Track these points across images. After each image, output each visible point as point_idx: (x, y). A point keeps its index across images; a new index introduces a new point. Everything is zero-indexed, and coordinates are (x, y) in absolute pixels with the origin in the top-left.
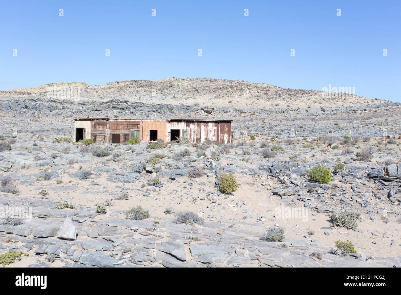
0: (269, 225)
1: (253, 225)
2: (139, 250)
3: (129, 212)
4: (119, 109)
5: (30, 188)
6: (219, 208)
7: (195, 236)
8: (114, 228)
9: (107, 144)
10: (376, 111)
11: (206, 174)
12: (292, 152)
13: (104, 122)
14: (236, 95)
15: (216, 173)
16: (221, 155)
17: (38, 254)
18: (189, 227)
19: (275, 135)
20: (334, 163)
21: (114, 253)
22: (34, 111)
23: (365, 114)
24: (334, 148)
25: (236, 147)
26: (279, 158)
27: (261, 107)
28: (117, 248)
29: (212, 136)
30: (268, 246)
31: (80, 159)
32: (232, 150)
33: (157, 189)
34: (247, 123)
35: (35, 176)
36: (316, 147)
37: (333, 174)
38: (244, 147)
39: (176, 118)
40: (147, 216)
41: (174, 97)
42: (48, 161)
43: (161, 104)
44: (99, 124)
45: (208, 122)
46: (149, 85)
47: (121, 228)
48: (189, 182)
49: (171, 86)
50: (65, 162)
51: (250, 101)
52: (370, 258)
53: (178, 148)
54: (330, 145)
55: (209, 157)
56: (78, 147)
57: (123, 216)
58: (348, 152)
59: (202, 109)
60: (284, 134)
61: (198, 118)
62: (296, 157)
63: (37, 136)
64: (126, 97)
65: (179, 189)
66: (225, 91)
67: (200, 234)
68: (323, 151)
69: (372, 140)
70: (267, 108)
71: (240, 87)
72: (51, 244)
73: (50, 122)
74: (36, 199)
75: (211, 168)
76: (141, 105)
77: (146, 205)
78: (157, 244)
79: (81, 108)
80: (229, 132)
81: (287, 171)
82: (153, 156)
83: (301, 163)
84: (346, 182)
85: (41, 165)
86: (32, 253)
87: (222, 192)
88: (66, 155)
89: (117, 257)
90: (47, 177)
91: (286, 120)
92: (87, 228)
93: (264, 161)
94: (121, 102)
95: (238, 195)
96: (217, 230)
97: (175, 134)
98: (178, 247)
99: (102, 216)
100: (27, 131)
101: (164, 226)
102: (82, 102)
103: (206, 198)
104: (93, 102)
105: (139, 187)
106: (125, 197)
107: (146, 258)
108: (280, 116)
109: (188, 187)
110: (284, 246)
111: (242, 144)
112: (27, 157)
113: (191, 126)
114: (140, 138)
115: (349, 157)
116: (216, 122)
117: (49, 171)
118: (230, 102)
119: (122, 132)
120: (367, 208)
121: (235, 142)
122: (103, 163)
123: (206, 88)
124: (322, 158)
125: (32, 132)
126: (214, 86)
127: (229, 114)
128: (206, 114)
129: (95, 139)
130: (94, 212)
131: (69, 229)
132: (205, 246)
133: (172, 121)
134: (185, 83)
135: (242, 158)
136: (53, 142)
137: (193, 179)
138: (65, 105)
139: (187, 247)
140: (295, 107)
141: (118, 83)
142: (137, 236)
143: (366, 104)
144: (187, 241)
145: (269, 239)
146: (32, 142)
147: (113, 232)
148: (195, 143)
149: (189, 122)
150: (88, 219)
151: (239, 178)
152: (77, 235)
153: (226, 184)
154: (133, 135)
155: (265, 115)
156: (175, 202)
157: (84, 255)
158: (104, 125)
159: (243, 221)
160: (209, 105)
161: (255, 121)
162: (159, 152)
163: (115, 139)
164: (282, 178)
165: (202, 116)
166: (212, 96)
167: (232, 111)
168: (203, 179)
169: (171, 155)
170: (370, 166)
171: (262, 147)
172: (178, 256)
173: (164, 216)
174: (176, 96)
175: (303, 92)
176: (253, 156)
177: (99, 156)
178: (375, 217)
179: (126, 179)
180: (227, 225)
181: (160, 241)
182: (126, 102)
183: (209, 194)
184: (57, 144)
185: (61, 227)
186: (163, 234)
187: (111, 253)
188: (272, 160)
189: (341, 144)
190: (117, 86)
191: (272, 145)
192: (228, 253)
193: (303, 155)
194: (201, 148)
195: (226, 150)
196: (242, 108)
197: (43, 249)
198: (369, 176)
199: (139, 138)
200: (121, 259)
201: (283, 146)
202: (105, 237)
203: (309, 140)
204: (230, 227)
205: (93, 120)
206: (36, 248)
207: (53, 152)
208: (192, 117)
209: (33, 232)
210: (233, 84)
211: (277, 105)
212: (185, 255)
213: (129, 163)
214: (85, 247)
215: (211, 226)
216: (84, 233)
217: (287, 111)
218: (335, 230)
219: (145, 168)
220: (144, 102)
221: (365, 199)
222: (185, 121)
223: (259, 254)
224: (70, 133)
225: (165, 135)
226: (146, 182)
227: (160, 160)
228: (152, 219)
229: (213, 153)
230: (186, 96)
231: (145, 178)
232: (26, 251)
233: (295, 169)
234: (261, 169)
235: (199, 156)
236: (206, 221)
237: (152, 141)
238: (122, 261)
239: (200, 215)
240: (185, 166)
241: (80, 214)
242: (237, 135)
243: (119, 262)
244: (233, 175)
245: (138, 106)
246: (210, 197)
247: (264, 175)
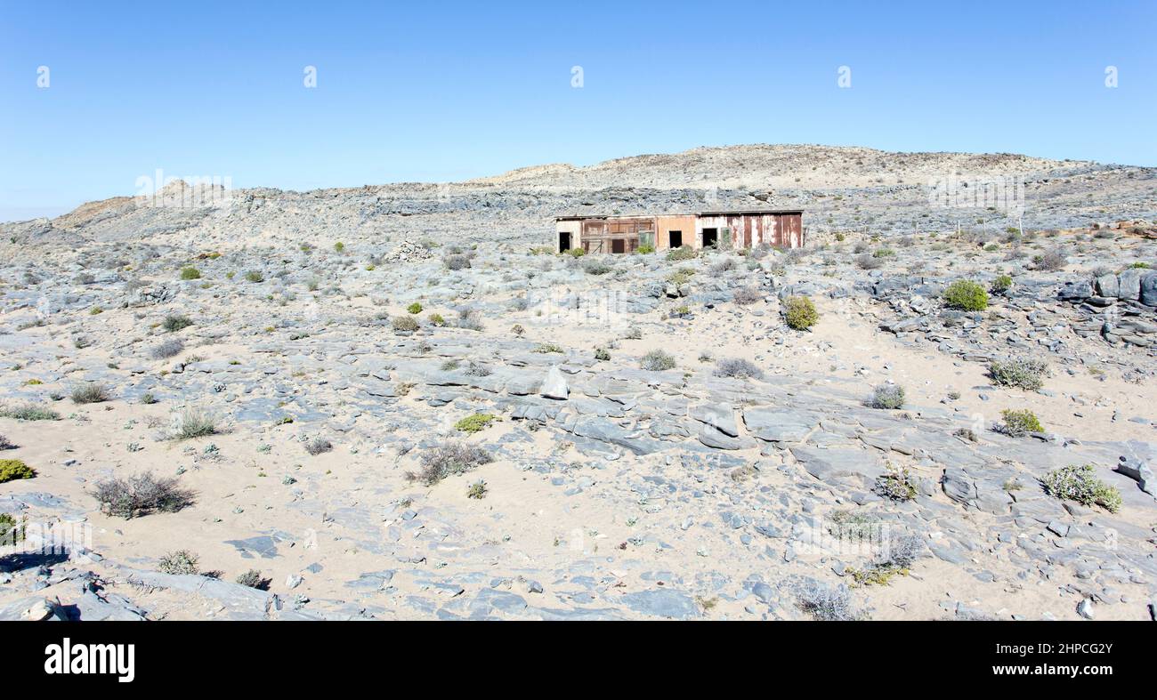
0: (877, 381)
1: (848, 381)
2: (662, 418)
3: (644, 359)
4: (620, 200)
5: (498, 322)
6: (788, 352)
7: (750, 398)
8: (623, 383)
9: (605, 255)
10: (1068, 182)
11: (764, 298)
12: (911, 258)
13: (597, 223)
14: (808, 168)
15: (780, 296)
16: (786, 267)
17: (514, 418)
18: (741, 382)
19: (878, 231)
20: (993, 276)
21: (625, 420)
22: (498, 209)
23: (1049, 188)
24: (990, 249)
25: (812, 253)
26: (888, 270)
27: (852, 186)
28: (629, 414)
29: (769, 236)
30: (877, 416)
31: (567, 279)
32: (805, 259)
33: (686, 322)
34: (828, 213)
35: (505, 305)
36: (956, 248)
37: (990, 295)
38: (825, 252)
39: (710, 211)
40: (673, 365)
41: (705, 177)
42: (523, 282)
43: (685, 190)
44: (592, 225)
45: (763, 214)
46: (664, 160)
47: (634, 383)
48: (736, 311)
49: (700, 160)
50: (545, 282)
51: (832, 177)
52: (1072, 442)
53: (716, 258)
54: (981, 244)
55: (768, 270)
56: (563, 261)
57: (635, 365)
58: (1017, 256)
59: (752, 195)
60: (894, 229)
61: (746, 208)
62: (920, 266)
63: (504, 246)
64: (630, 183)
65: (721, 323)
66: (788, 164)
67: (758, 394)
68: (968, 256)
69: (1062, 233)
70: (862, 187)
71: (815, 156)
72: (532, 404)
73: (522, 225)
74: (508, 339)
75: (772, 288)
76: (654, 192)
77: (669, 347)
78: (690, 408)
79: (564, 202)
80: (798, 229)
81: (904, 291)
82: (677, 271)
83: (930, 278)
84: (1016, 308)
85: (512, 289)
86: (506, 417)
87: (792, 326)
88: (546, 273)
89: (630, 427)
90: (522, 306)
91: (897, 204)
92: (582, 382)
93: (863, 276)
94: (624, 190)
95: (819, 330)
96: (786, 388)
97: (709, 236)
98: (723, 414)
99: (604, 364)
100: (491, 240)
101: (699, 380)
102: (565, 193)
103: (765, 337)
104: (582, 193)
105: (658, 320)
106: (636, 336)
107: (674, 430)
108: (887, 199)
109: (735, 319)
110: (906, 416)
111: (822, 248)
112: (493, 277)
113: (735, 221)
114: (656, 244)
115: (1019, 264)
116: (776, 214)
117: (525, 297)
118: (798, 180)
119: (627, 236)
120: (1061, 353)
121: (810, 246)
122: (602, 284)
123: (757, 161)
124: (968, 268)
125: (497, 241)
126: (769, 156)
127: (796, 199)
128: (759, 201)
129: (587, 248)
130: (591, 358)
131: (556, 384)
132: (768, 414)
133: (704, 215)
134: (722, 154)
135: (822, 271)
136: (528, 255)
137: (742, 306)
138: (542, 199)
139: (738, 415)
140: (913, 183)
141: (617, 160)
142: (658, 396)
143: (1048, 170)
144: (738, 405)
145: (877, 405)
146: (499, 256)
147: (621, 389)
148: (743, 248)
149: (730, 216)
150: (583, 369)
151: (820, 303)
152: (569, 392)
153: (798, 314)
154: (643, 240)
155: (858, 198)
156: (716, 343)
157: (581, 423)
158: (599, 226)
159: (830, 373)
160: (762, 187)
161: (843, 210)
162: (686, 264)
163: (618, 247)
164: (895, 303)
165: (753, 205)
166: (767, 172)
167: (801, 195)
168: (760, 306)
169: (705, 269)
170: (1063, 279)
171: (857, 252)
172: (726, 429)
173: (698, 364)
174: (709, 175)
175: (927, 157)
176: (842, 267)
177: (594, 273)
178: (1077, 368)
179: (637, 308)
180: (803, 380)
181: (694, 404)
182: (630, 189)
183: (770, 329)
184: (532, 256)
185: (545, 381)
186: (699, 393)
187: (620, 421)
188: (876, 272)
189: (1003, 242)
190: (617, 165)
191: (874, 248)
192: (808, 426)
193: (932, 265)
194: (754, 256)
195: (795, 258)
196: (818, 189)
197: (522, 411)
198: (1062, 297)
199: (652, 244)
200: (635, 430)
201: (894, 248)
202: (610, 396)
203: (942, 236)
204: (808, 383)
205: (583, 219)
206: (512, 410)
207: (529, 268)
208: (736, 207)
209: (506, 386)
210: (802, 151)
211: (879, 182)
212: (736, 427)
213: (640, 284)
214: (581, 411)
215: (778, 381)
216: (579, 389)
217: (898, 190)
218: (1000, 391)
219: (664, 291)
220: (659, 188)
221: (1056, 337)
222: (724, 215)
223: (862, 428)
224: (551, 240)
225: (693, 239)
226: (668, 313)
227: (689, 278)
228: (681, 370)
229: (775, 266)
230: (725, 175)
231: (666, 306)
232: (497, 414)
233: (918, 286)
234: (857, 289)
235: (751, 269)
236: (768, 373)
237: (674, 248)
238: (638, 433)
239: (758, 364)
240: (729, 285)
241: (571, 361)
242: (812, 234)
243: (633, 435)
244: (810, 298)
245: (648, 195)
246: (772, 335)
247: (864, 299)
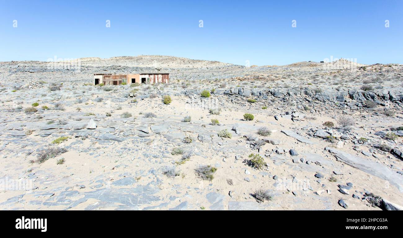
0: (185, 116)
1: (178, 116)
2: (127, 131)
3: (122, 115)
4: (116, 69)
5: (71, 107)
6: (164, 110)
7: (152, 123)
8: (115, 122)
9: (111, 86)
10: (228, 68)
11: (158, 96)
12: (195, 85)
13: (109, 76)
14: (171, 62)
15: (162, 96)
16: (164, 88)
17: (76, 137)
18: (150, 119)
19: (188, 79)
20: (211, 89)
21: (115, 133)
22: (72, 71)
23: (224, 70)
24: (212, 83)
25: (171, 84)
26: (189, 88)
27: (182, 67)
28: (117, 131)
29: (160, 80)
30: (184, 124)
31: (97, 93)
32: (169, 86)
33: (135, 104)
34: (176, 74)
35: (74, 102)
36: (204, 83)
37: (210, 94)
38: (175, 84)
39: (144, 73)
40: (131, 116)
41: (143, 64)
42: (81, 94)
43: (137, 67)
44: (107, 76)
45: (159, 74)
46: (130, 58)
47: (118, 122)
48: (150, 100)
49: (142, 59)
50: (89, 94)
51: (177, 65)
52: (224, 125)
53: (145, 86)
54: (210, 82)
55: (159, 89)
56: (96, 87)
57: (119, 117)
58: (217, 85)
59: (156, 69)
60: (191, 79)
61: (154, 72)
62: (196, 87)
63: (74, 83)
64: (120, 64)
65: (146, 104)
66: (166, 61)
67: (155, 121)
68: (207, 85)
69: (226, 80)
70: (184, 68)
71: (173, 59)
72: (83, 132)
73: (81, 77)
74: (75, 113)
75: (160, 94)
76: (127, 67)
77: (130, 111)
78: (136, 127)
79: (97, 70)
80: (168, 78)
81: (192, 93)
82: (133, 90)
83: (198, 90)
84: (216, 96)
85: (77, 96)
86: (73, 137)
87: (165, 103)
88: (90, 91)
89: (117, 135)
90: (80, 102)
91: (192, 73)
92: (102, 123)
93: (183, 90)
94: (117, 66)
95: (172, 104)
96: (163, 119)
97: (143, 80)
98: (145, 127)
99: (109, 117)
100: (69, 81)
101: (139, 119)
102: (98, 67)
103: (158, 107)
104: (104, 67)
105: (127, 104)
106: (120, 109)
107: (130, 133)
108: (190, 71)
109: (150, 102)
110: (191, 123)
111: (174, 83)
112: (69, 93)
113: (151, 76)
114: (127, 82)
115: (217, 86)
116: (162, 74)
117: (81, 99)
118: (168, 65)
119: (118, 80)
120: (224, 106)
121: (171, 83)
122: (109, 94)
123: (158, 60)
124: (207, 88)
125: (71, 82)
126: (161, 58)
127: (168, 71)
128: (158, 71)
129: (105, 84)
130: (105, 116)
131: (92, 124)
132: (158, 126)
133: (142, 74)
134: (148, 57)
135: (173, 89)
136: (83, 86)
137: (152, 99)
138: (89, 68)
139: (149, 128)
140: (196, 67)
141: (116, 57)
142: (126, 125)
143: (224, 65)
144: (149, 125)
145: (185, 121)
146: (72, 86)
147: (114, 124)
148: (153, 83)
149: (150, 74)
150: (102, 119)
151: (172, 97)
152: (97, 127)
153: (166, 100)
154: (123, 81)
155: (183, 71)
156: (144, 109)
157: (101, 135)
158: (109, 77)
159: (174, 115)
160: (159, 67)
161: (180, 73)
162: (136, 88)
163: (115, 83)
164: (190, 96)
165: (156, 72)
166: (160, 63)
167: (169, 69)
168: (157, 98)
169: (142, 89)
170: (225, 90)
171: (182, 84)
172: (145, 131)
173: (139, 115)
174: (144, 63)
175: (199, 61)
176: (178, 88)
177: (107, 91)
178: (227, 109)
179: (121, 101)
180: (167, 117)
181: (137, 126)
182: (120, 66)
183: (159, 105)
184: (85, 86)
185: (88, 124)
186: (138, 123)
187: (114, 133)
188: (186, 89)
189: (214, 82)
190: (116, 59)
191: (186, 83)
192: (167, 128)
193: (199, 87)
194: (155, 85)
195: (166, 86)
197: (79, 134)
198: (225, 94)
199: (126, 82)
200: (118, 135)
201: (191, 84)
202: (111, 126)
203: (202, 80)
204: (168, 118)
205: (104, 75)
206: (75, 134)
207: (83, 90)
208: (151, 72)
209: (74, 127)
210: (170, 58)
211: (188, 67)
212: (149, 131)
213: (122, 93)
214: (101, 132)
215: (161, 118)
216: (100, 125)
217: (193, 69)
218: (212, 115)
219: (129, 95)
220: (129, 66)
221: (223, 103)
222: (148, 74)
223: (180, 127)
224: (92, 81)
225: (139, 80)
226: (130, 101)
227: (137, 91)
228: (133, 117)
229: (161, 88)
230: (149, 63)
231: (130, 100)
232: (70, 136)
233: (195, 92)
234: (181, 93)
235: (155, 89)
236: (158, 116)
237: (133, 83)
238: (119, 136)
239: (155, 114)
240: (148, 93)
241: (98, 117)
242: (171, 80)
243: (118, 137)
244: (170, 96)
245: (125, 68)
246: (159, 106)
247: (183, 95)
